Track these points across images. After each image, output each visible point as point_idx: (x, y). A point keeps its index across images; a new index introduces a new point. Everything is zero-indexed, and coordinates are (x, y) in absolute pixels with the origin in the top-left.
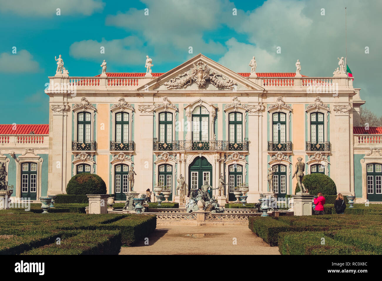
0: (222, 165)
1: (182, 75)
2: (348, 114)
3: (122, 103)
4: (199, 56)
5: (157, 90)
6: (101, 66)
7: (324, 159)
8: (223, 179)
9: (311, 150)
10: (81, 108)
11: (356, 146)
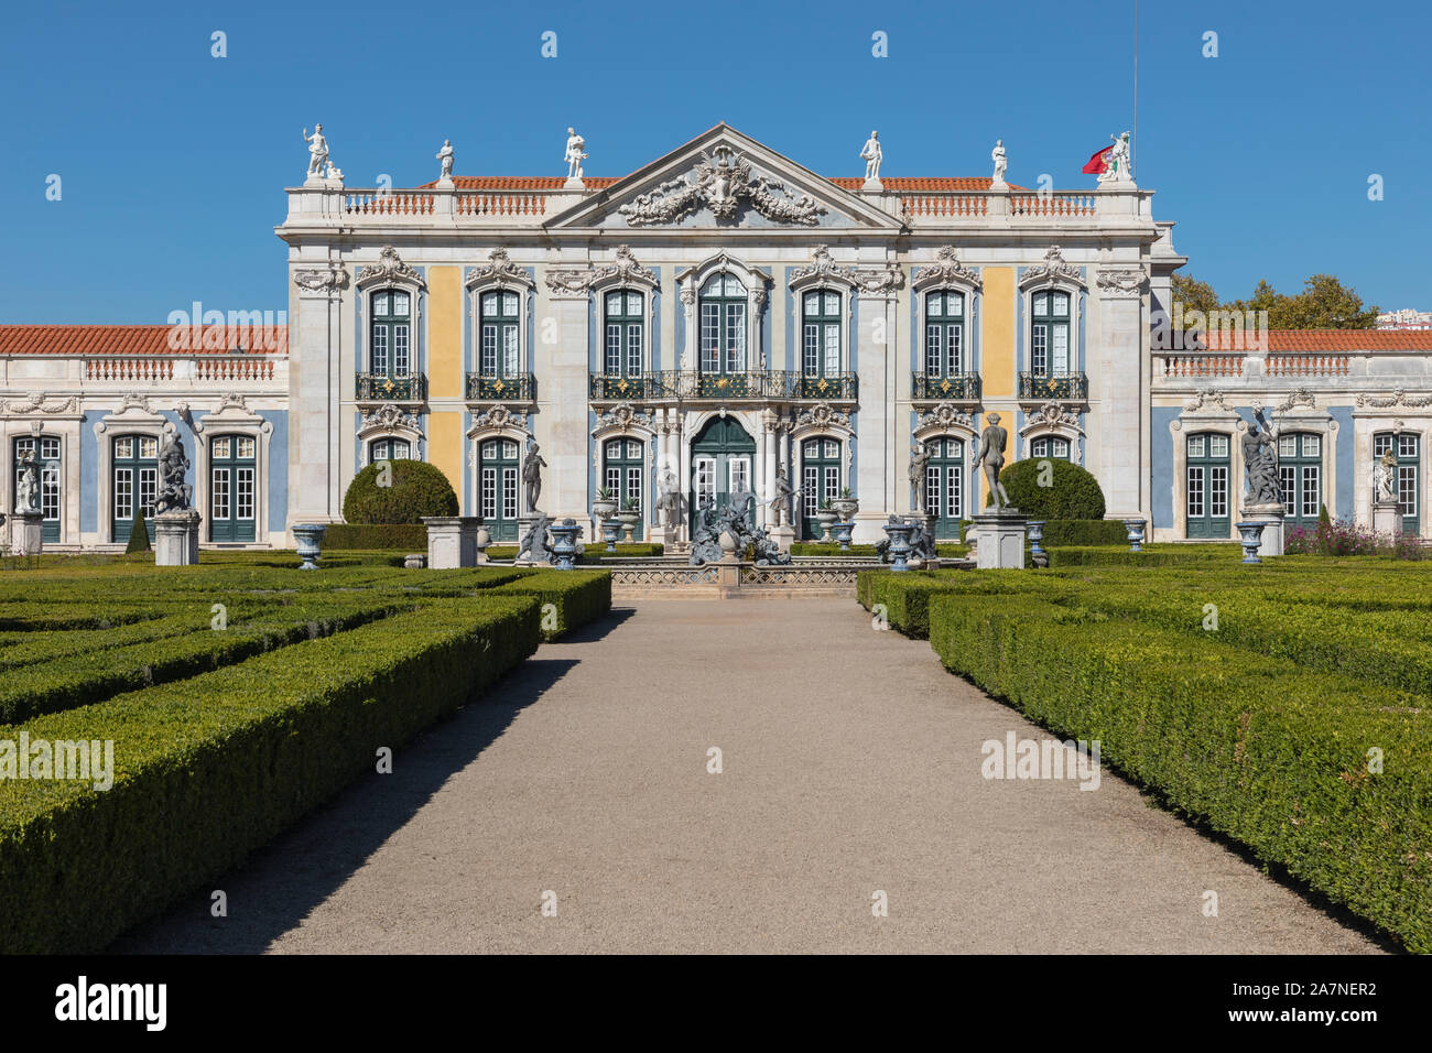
0: (783, 440)
1: (670, 184)
2: (1137, 296)
3: (499, 263)
4: (720, 131)
5: (601, 226)
6: (438, 156)
7: (1068, 421)
8: (786, 478)
9: (1034, 396)
10: (382, 279)
11: (1158, 383)
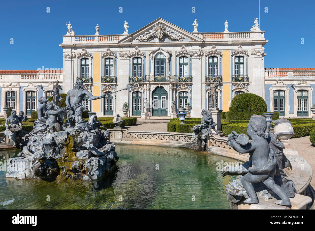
0: (174, 92)
1: (148, 33)
2: (261, 57)
3: (108, 51)
4: (159, 20)
5: (132, 42)
6: (95, 28)
7: (244, 87)
9: (235, 81)
10: (83, 56)
11: (266, 78)
